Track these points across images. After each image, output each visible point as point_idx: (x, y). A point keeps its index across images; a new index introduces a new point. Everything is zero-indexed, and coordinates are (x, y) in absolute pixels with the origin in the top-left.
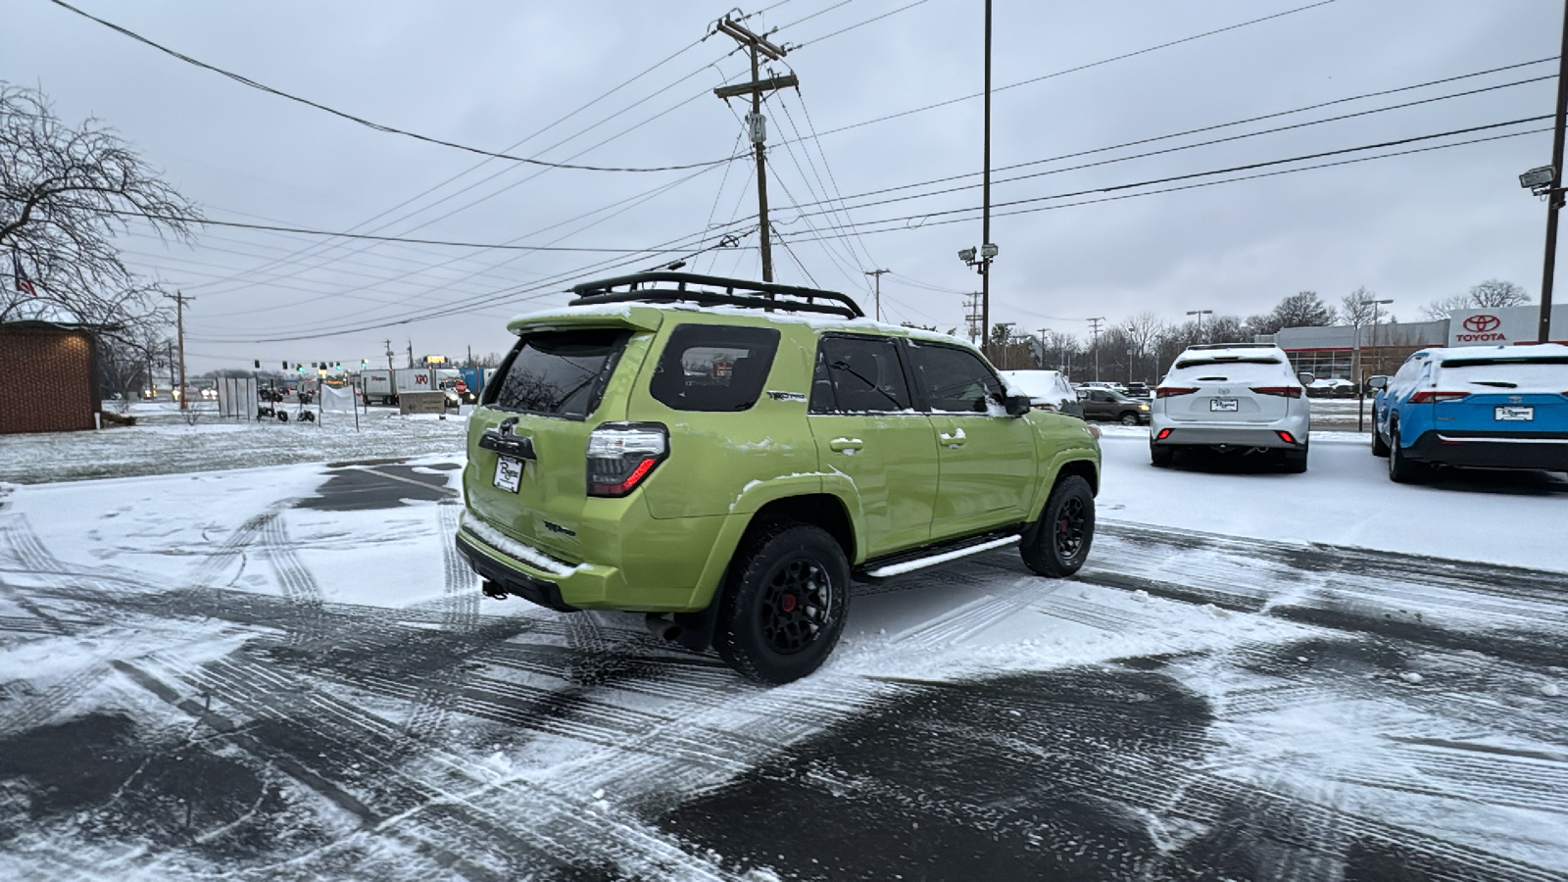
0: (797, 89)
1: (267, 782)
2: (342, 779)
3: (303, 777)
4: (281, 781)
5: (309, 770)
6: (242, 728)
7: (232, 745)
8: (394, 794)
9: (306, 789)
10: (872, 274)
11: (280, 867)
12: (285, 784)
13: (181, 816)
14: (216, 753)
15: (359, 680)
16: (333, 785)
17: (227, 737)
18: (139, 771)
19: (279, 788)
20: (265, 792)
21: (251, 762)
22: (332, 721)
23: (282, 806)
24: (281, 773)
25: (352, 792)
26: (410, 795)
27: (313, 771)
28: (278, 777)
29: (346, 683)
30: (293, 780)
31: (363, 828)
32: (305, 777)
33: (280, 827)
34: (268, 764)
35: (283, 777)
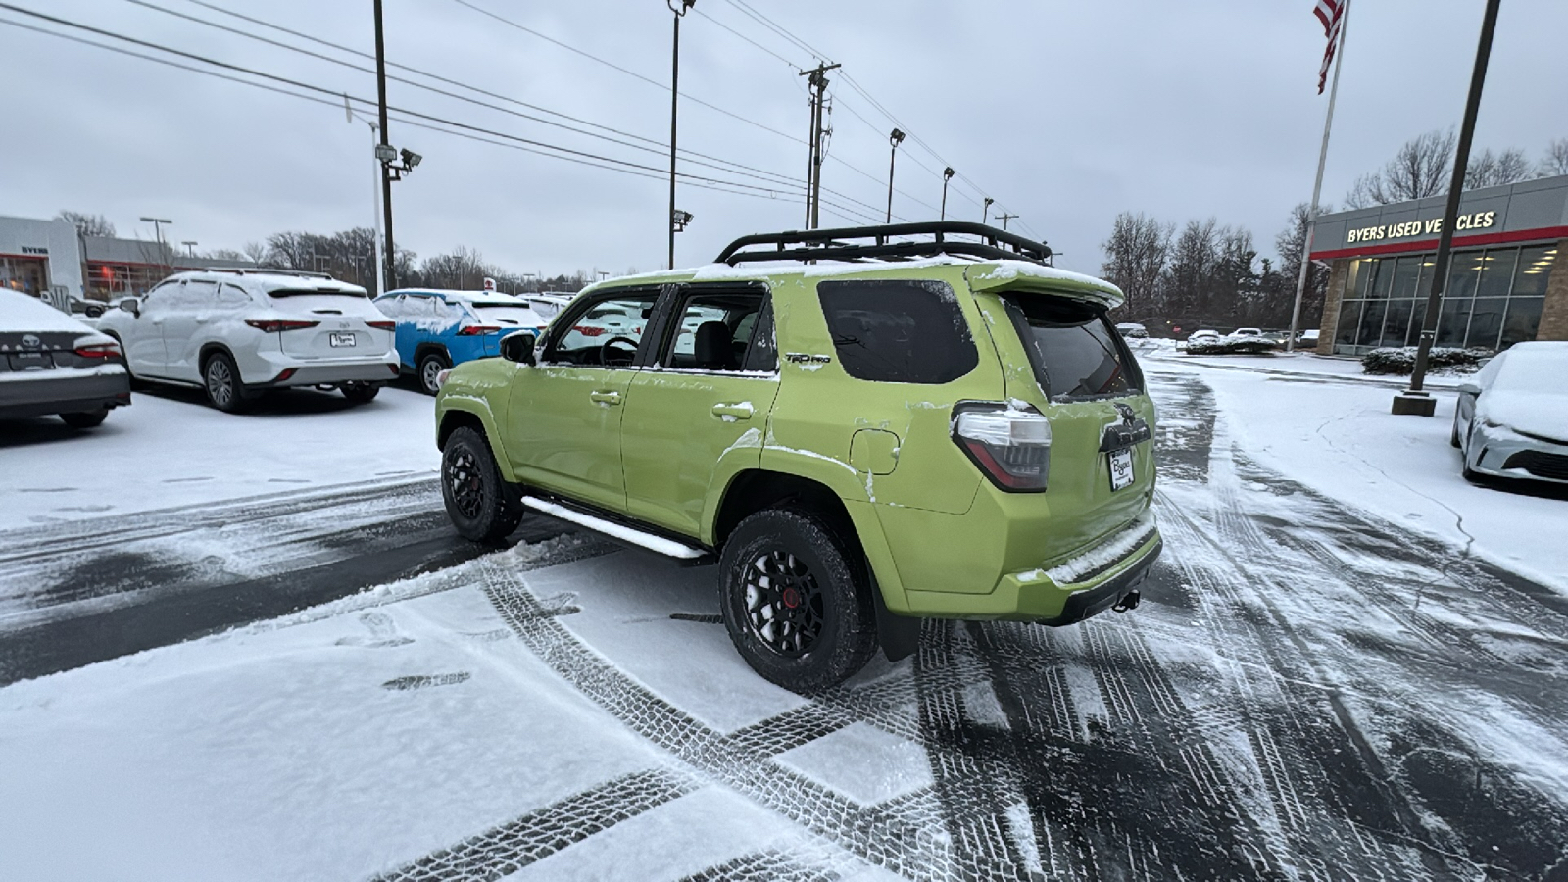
1: (1399, 763)
2: (1333, 725)
3: (1365, 747)
4: (1385, 755)
5: (1356, 749)
6: (1411, 844)
7: (1428, 827)
8: (1304, 696)
9: (1367, 737)
11: (1407, 707)
12: (1384, 751)
13: (1486, 783)
14: (1448, 828)
15: (1224, 808)
16: (1343, 725)
17: (1431, 843)
18: (1549, 867)
19: (1390, 751)
20: (1404, 757)
21: (1410, 792)
22: (1301, 776)
23: (1393, 737)
24: (1383, 761)
25: (1333, 714)
26: (1292, 689)
27: (1352, 745)
28: (1386, 759)
29: (1244, 816)
30: (1375, 750)
31: (1341, 694)
32: (1362, 744)
33: (1400, 726)
34: (1391, 778)
35: (1382, 757)
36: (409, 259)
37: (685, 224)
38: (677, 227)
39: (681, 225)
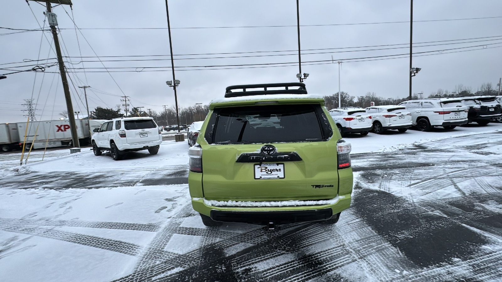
0: (71, 7)
10: (81, 87)
36: (353, 99)
37: (417, 73)
38: (413, 74)
39: (415, 73)
